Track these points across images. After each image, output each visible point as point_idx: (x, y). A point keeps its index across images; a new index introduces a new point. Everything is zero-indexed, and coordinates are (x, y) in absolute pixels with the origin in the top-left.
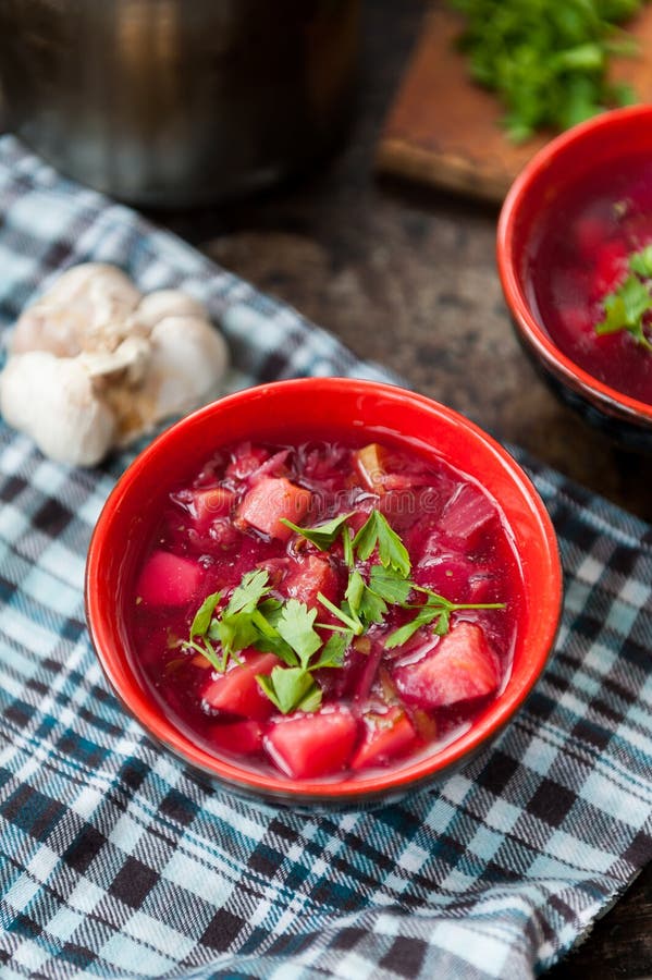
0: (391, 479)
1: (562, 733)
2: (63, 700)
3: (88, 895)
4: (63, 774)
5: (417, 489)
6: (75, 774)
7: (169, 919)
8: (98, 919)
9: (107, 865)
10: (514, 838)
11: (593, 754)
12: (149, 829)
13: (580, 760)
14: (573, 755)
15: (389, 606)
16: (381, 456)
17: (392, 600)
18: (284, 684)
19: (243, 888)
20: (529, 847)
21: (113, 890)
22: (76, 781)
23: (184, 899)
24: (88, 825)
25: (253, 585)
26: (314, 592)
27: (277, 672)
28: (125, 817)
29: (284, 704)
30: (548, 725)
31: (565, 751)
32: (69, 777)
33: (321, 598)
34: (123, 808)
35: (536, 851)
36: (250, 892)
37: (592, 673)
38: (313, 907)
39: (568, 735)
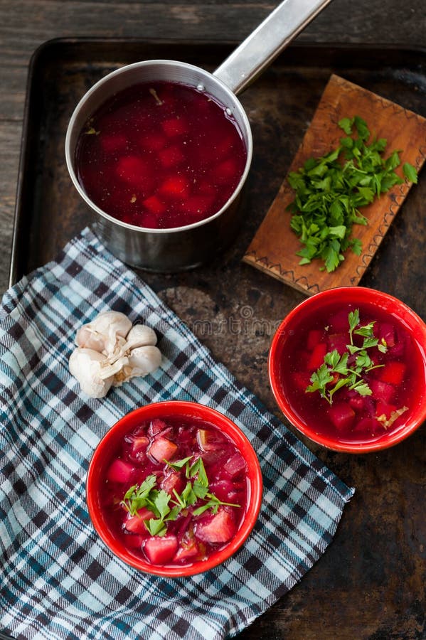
0: (209, 447)
1: (263, 538)
2: (78, 494)
3: (78, 572)
4: (74, 525)
5: (218, 450)
6: (79, 525)
7: (105, 587)
8: (80, 584)
9: (85, 562)
10: (236, 577)
11: (272, 549)
12: (103, 550)
13: (267, 551)
14: (265, 549)
15: (198, 499)
16: (206, 435)
17: (199, 496)
18: (154, 525)
19: (134, 579)
20: (241, 581)
21: (87, 572)
22: (79, 528)
23: (112, 579)
24: (81, 547)
25: (150, 482)
26: (172, 489)
27: (152, 521)
28: (95, 545)
29: (153, 532)
30: (258, 534)
31: (262, 546)
32: (76, 527)
33: (174, 491)
34: (95, 541)
35: (243, 583)
36: (136, 581)
37: (280, 516)
38: (158, 592)
39: (265, 540)
